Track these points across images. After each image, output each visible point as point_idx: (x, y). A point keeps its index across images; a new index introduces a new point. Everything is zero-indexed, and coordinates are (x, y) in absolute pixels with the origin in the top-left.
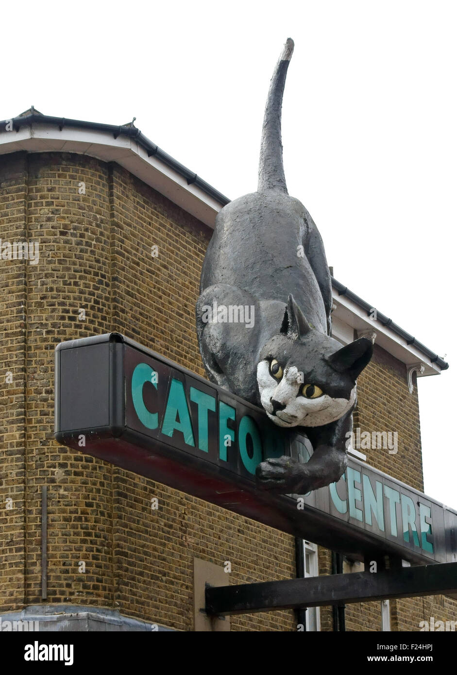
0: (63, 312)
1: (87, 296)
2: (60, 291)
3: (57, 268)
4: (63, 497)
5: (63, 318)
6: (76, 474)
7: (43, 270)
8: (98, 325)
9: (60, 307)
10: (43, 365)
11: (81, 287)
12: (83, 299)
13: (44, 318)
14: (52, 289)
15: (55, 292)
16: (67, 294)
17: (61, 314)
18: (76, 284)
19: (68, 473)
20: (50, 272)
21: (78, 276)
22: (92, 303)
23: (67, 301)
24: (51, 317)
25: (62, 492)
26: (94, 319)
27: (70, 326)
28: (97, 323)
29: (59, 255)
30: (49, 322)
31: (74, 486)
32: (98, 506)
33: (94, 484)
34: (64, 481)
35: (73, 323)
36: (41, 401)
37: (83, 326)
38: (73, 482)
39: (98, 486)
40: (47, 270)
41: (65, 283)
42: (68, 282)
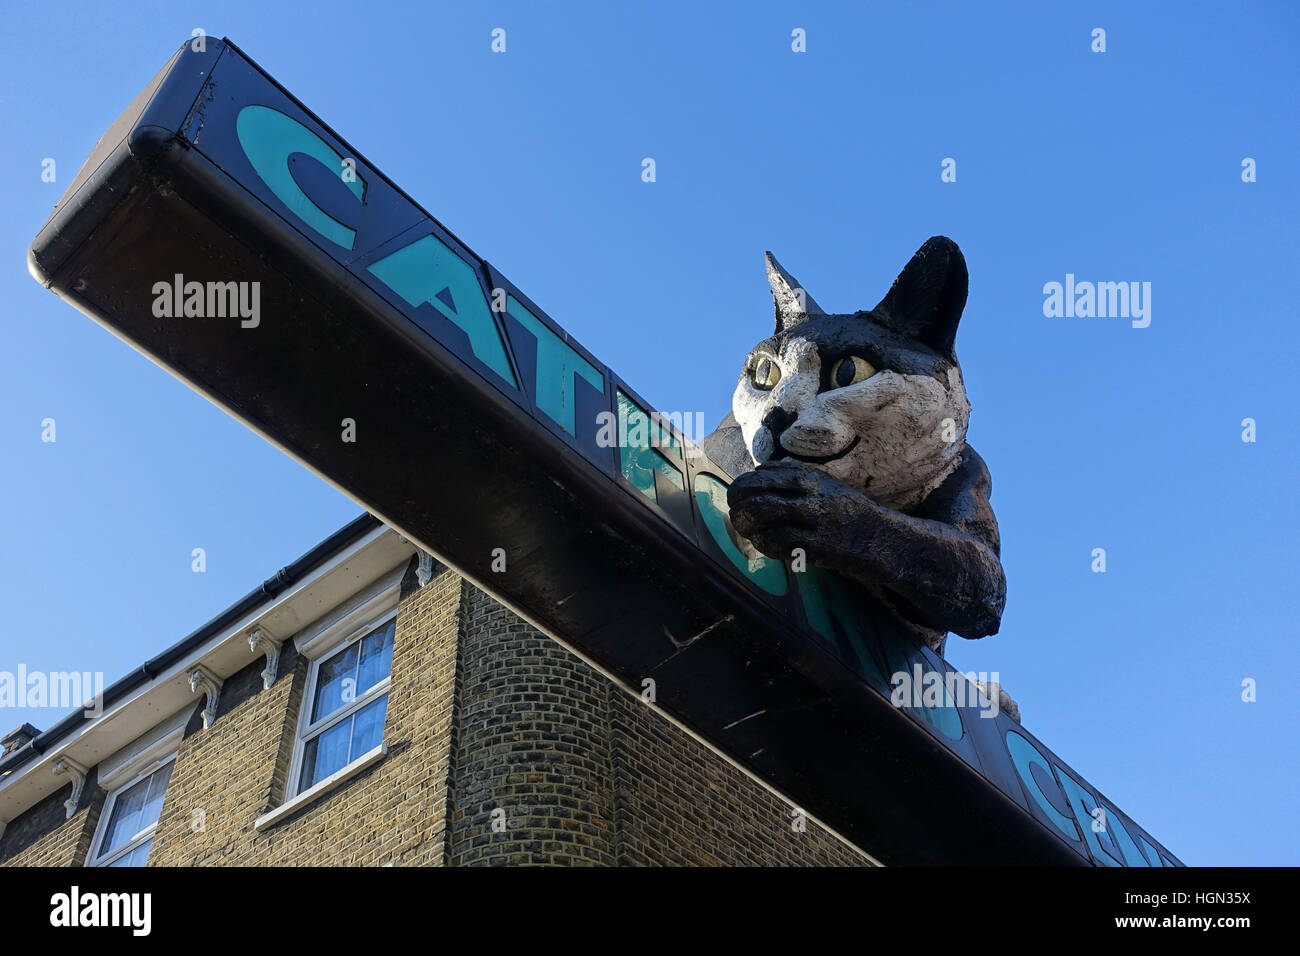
0: (516, 691)
1: (558, 668)
2: (512, 665)
3: (508, 637)
5: (517, 698)
7: (486, 645)
8: (580, 707)
9: (512, 685)
10: (482, 769)
11: (548, 657)
12: (551, 671)
13: (486, 705)
14: (499, 665)
15: (504, 667)
16: (523, 666)
17: (512, 693)
18: (538, 653)
20: (498, 643)
21: (542, 644)
22: (568, 678)
23: (524, 676)
24: (496, 700)
26: (572, 699)
27: (529, 707)
28: (577, 705)
29: (511, 621)
30: (494, 709)
35: (533, 703)
36: (476, 824)
37: (552, 707)
40: (494, 641)
41: (520, 654)
42: (526, 651)
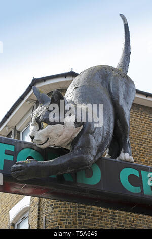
4: (51, 219)
6: (56, 208)
19: (53, 208)
25: (51, 217)
31: (55, 213)
32: (67, 220)
33: (65, 211)
34: (51, 212)
38: (55, 212)
39: (67, 211)
